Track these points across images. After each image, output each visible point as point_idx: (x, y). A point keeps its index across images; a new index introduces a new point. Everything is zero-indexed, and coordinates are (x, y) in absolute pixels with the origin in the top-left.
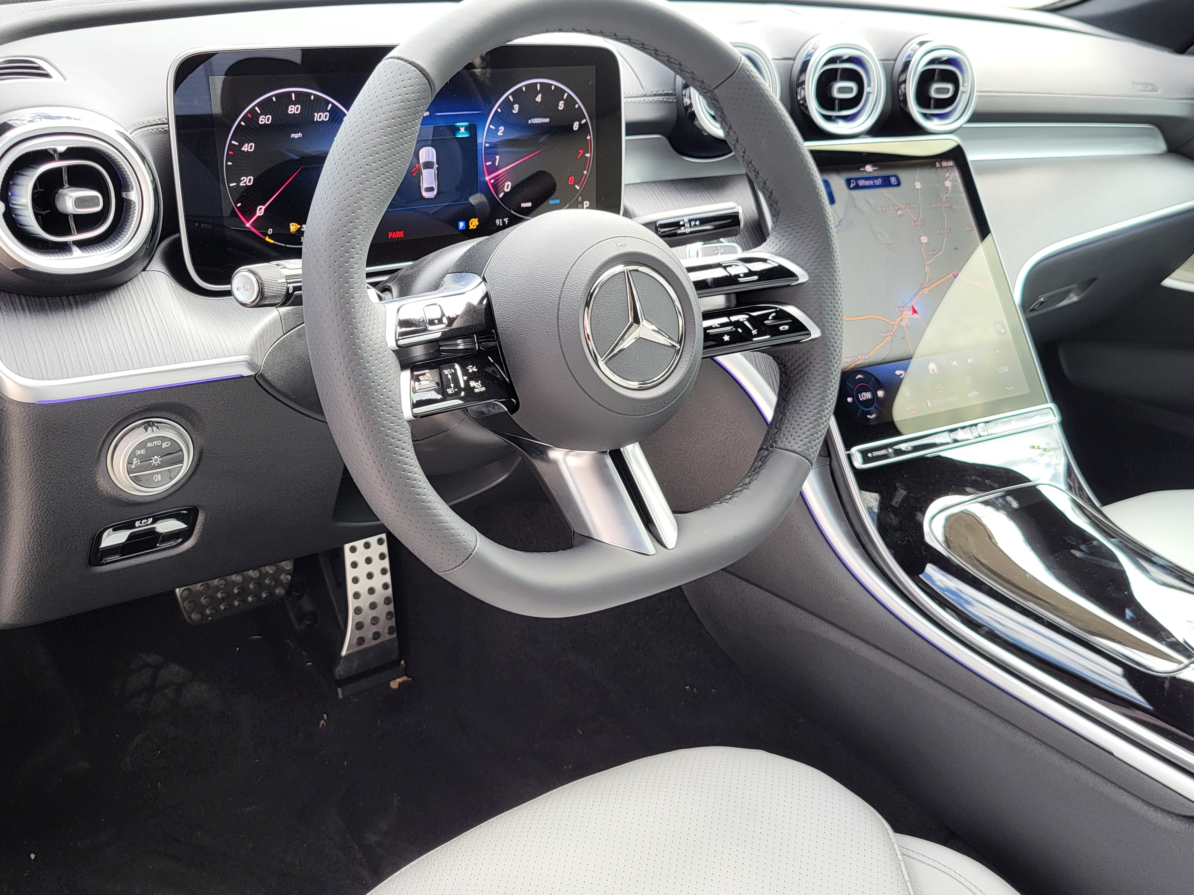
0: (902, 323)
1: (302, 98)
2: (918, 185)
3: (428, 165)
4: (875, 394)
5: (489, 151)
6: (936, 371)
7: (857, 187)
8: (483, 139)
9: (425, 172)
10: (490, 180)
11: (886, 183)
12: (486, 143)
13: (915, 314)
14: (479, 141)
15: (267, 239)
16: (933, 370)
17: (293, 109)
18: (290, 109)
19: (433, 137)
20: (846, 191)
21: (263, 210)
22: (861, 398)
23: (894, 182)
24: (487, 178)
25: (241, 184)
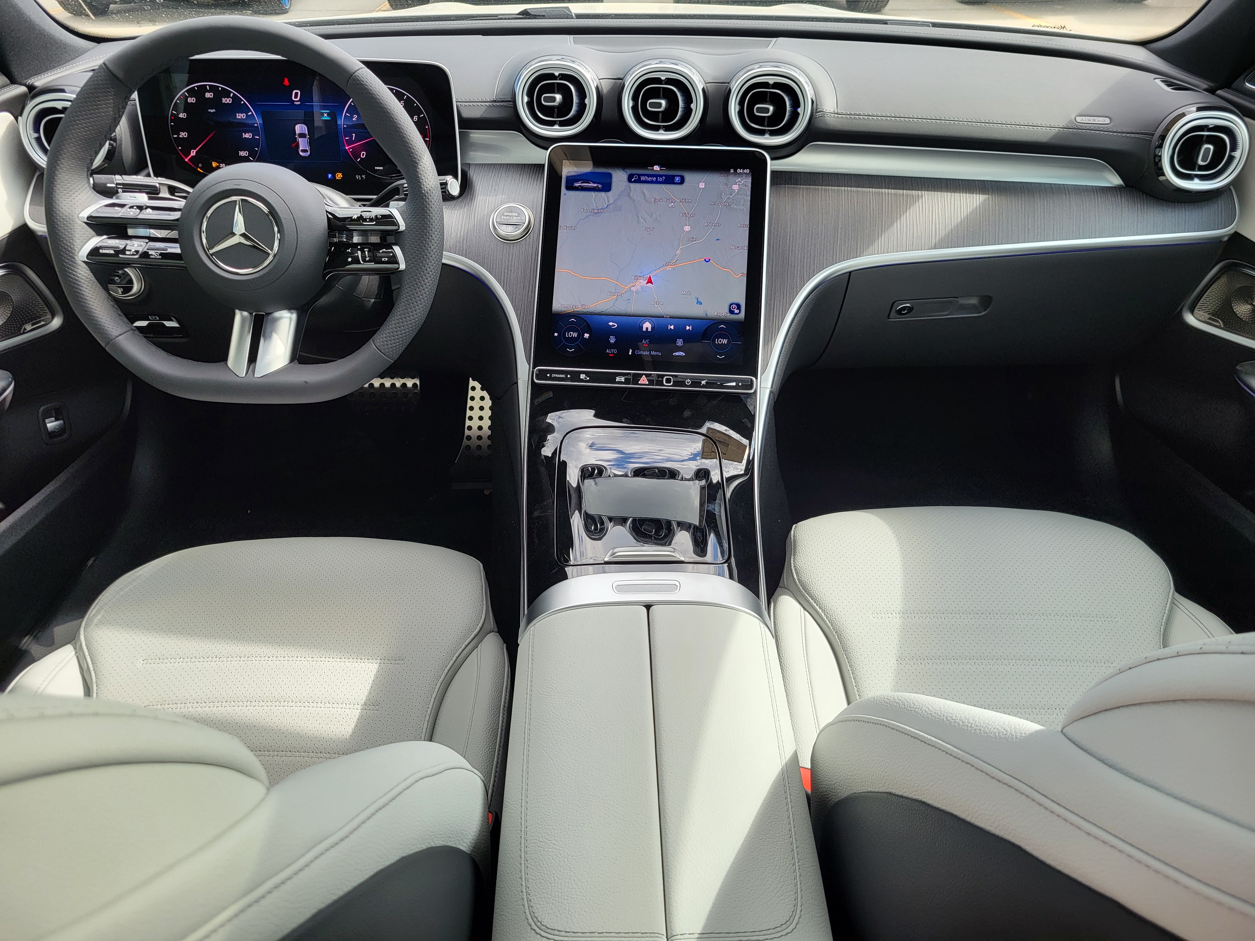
0: (632, 288)
1: (213, 89)
2: (702, 186)
3: (302, 135)
4: (581, 335)
5: (346, 130)
6: (650, 330)
7: (638, 181)
8: (341, 122)
9: (300, 140)
10: (349, 149)
11: (669, 180)
12: (344, 125)
13: (649, 284)
14: (339, 123)
15: (199, 169)
16: (647, 328)
17: (208, 95)
18: (206, 95)
19: (304, 117)
20: (626, 183)
21: (195, 153)
22: (568, 335)
23: (678, 180)
24: (347, 148)
25: (180, 136)
